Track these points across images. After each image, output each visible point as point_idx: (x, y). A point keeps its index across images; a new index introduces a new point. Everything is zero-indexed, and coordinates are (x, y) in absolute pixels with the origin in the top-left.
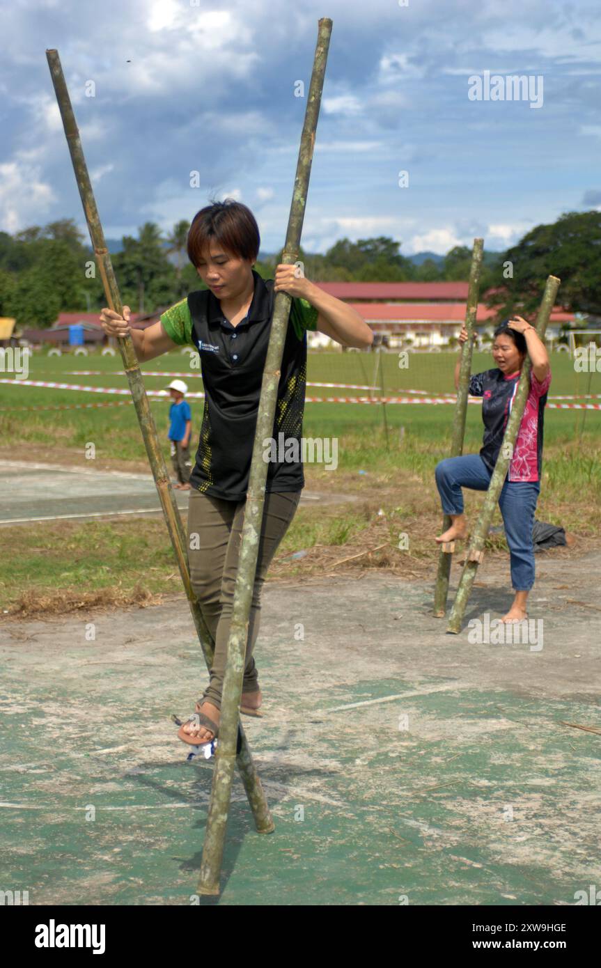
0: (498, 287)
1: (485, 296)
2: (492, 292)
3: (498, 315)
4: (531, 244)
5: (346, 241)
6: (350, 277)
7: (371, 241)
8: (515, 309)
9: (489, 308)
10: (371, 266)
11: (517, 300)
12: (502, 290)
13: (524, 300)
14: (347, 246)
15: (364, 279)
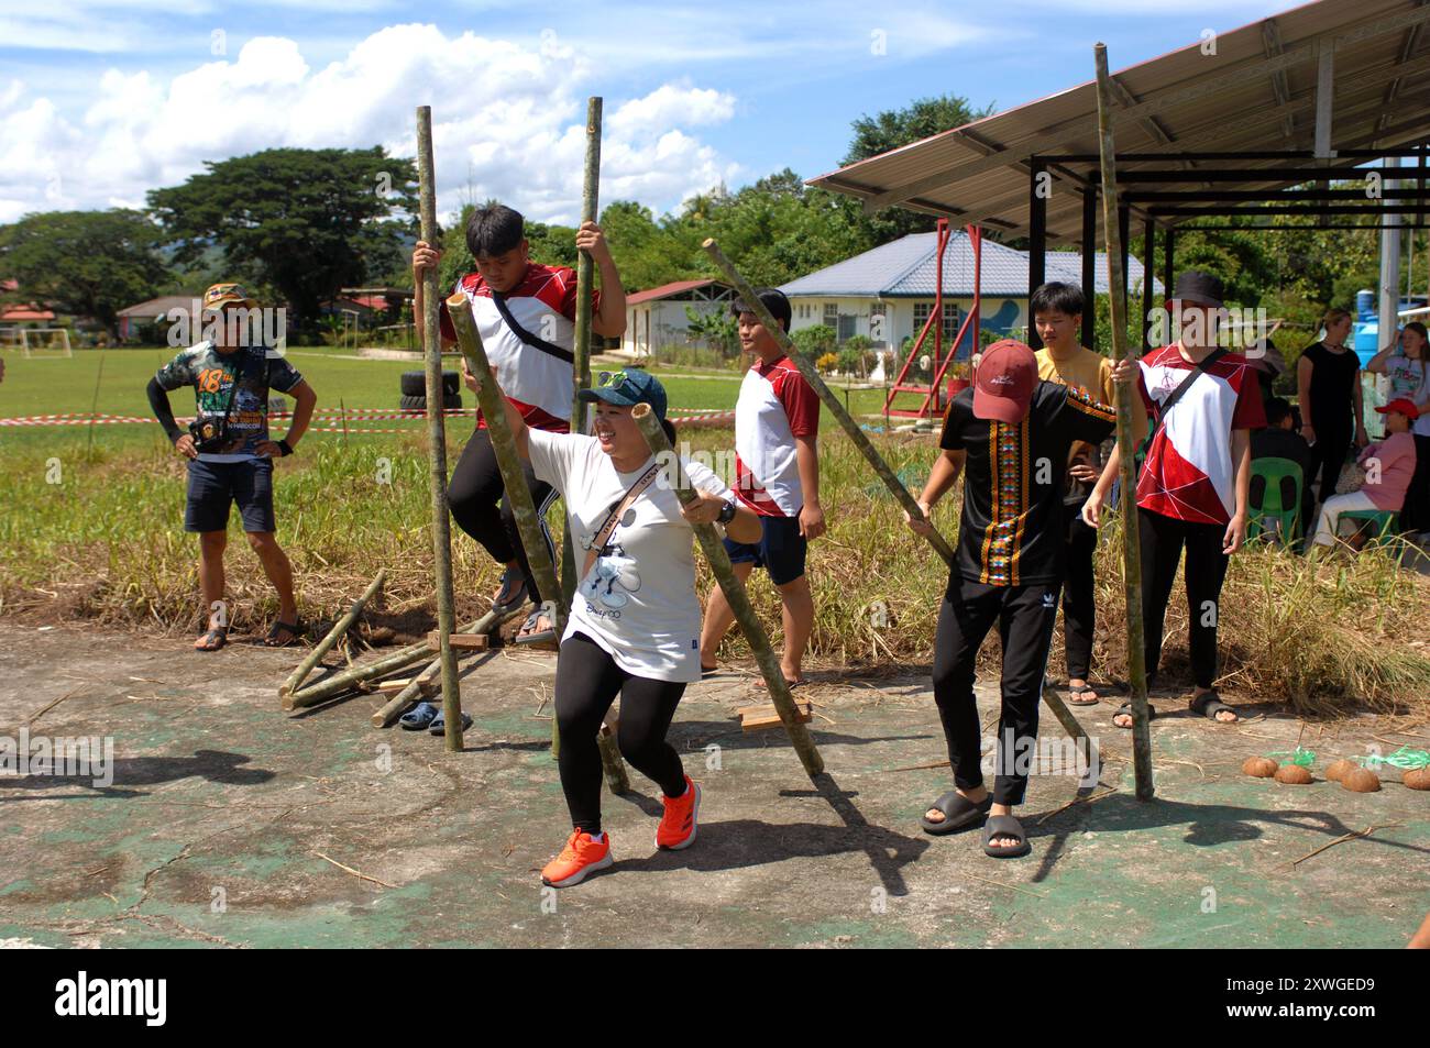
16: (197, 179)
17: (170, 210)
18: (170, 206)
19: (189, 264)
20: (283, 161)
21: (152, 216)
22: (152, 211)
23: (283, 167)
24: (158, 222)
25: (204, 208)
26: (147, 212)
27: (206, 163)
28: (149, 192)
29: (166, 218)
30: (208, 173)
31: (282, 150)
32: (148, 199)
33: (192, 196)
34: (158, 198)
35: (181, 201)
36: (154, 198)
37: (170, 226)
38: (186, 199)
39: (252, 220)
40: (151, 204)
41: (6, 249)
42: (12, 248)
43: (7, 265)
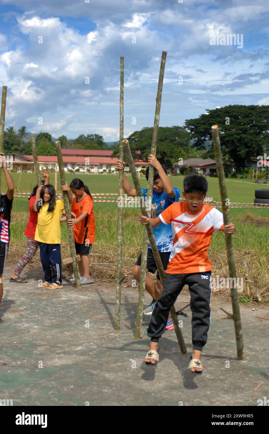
1: (117, 155)
4: (133, 137)
5: (83, 135)
6: (83, 147)
7: (92, 135)
10: (88, 144)
14: (83, 137)
15: (85, 149)
16: (203, 116)
17: (193, 127)
18: (193, 125)
19: (199, 147)
20: (235, 110)
21: (187, 129)
22: (187, 127)
23: (234, 112)
24: (189, 131)
25: (205, 126)
26: (185, 127)
27: (207, 110)
28: (186, 120)
29: (192, 130)
30: (207, 114)
31: (235, 106)
32: (186, 123)
33: (201, 122)
34: (190, 123)
35: (197, 124)
36: (188, 123)
37: (193, 133)
38: (199, 123)
39: (222, 131)
40: (186, 125)
41: (136, 140)
42: (139, 139)
43: (136, 145)
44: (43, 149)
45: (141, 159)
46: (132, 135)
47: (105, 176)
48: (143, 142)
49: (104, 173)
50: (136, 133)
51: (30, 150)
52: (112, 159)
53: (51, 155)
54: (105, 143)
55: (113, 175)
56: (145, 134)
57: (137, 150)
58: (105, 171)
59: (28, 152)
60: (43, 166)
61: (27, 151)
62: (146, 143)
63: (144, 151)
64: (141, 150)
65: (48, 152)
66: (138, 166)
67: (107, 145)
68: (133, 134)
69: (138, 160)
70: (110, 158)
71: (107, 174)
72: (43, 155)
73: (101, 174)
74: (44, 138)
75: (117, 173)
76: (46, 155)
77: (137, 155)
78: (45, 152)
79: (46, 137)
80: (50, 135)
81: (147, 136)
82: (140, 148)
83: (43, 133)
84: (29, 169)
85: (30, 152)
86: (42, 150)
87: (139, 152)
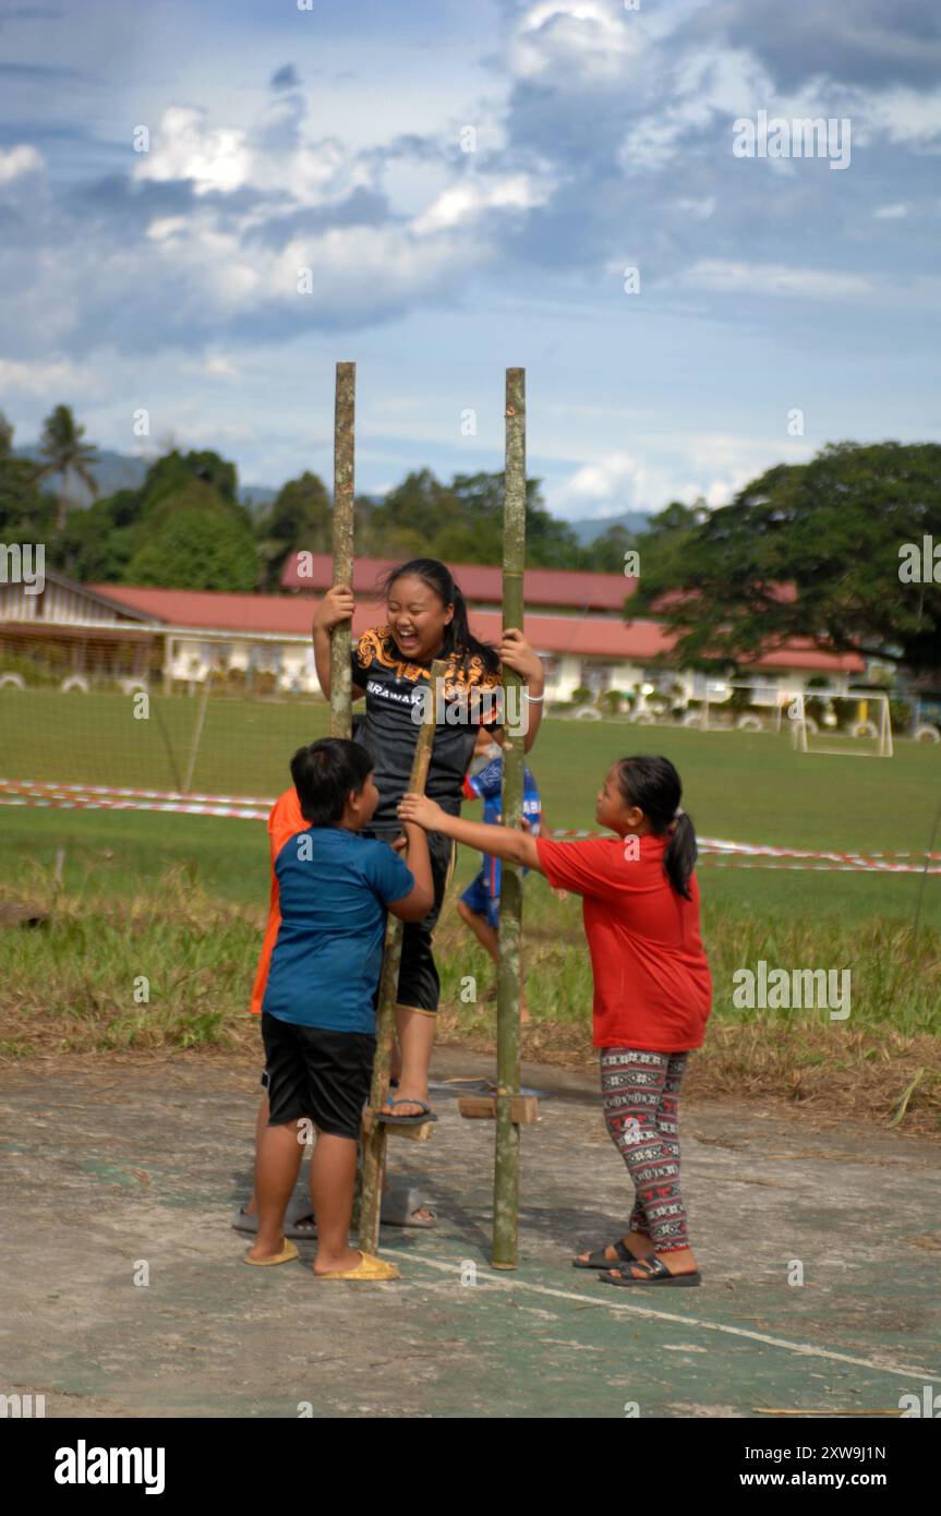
0: (687, 589)
1: (658, 606)
2: (673, 598)
3: (676, 649)
4: (759, 501)
5: (425, 474)
8: (714, 638)
9: (666, 634)
11: (722, 619)
12: (694, 595)
13: (734, 619)
14: (427, 486)
41: (780, 516)
42: (793, 514)
43: (782, 549)
44: (195, 551)
45: (803, 634)
46: (755, 489)
47: (587, 726)
48: (817, 532)
49: (581, 713)
50: (777, 477)
51: (110, 551)
52: (629, 626)
53: (236, 590)
54: (560, 526)
55: (635, 725)
56: (832, 486)
57: (782, 576)
58: (582, 696)
59: (101, 563)
60: (196, 656)
61: (96, 556)
62: (840, 538)
63: (826, 587)
64: (803, 580)
65: (222, 571)
66: (773, 674)
67: (573, 537)
68: (762, 481)
69: (785, 637)
70: (614, 624)
71: (598, 716)
72: (187, 586)
73: (565, 717)
74: (199, 484)
75: (657, 715)
76: (210, 588)
77: (782, 607)
78: (201, 566)
79: (207, 477)
80: (229, 471)
81: (845, 497)
82: (803, 567)
83: (184, 453)
84: (129, 671)
85: (113, 567)
86: (185, 555)
87: (788, 592)
